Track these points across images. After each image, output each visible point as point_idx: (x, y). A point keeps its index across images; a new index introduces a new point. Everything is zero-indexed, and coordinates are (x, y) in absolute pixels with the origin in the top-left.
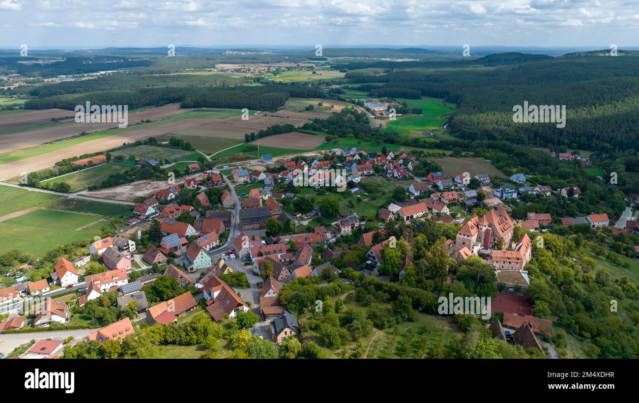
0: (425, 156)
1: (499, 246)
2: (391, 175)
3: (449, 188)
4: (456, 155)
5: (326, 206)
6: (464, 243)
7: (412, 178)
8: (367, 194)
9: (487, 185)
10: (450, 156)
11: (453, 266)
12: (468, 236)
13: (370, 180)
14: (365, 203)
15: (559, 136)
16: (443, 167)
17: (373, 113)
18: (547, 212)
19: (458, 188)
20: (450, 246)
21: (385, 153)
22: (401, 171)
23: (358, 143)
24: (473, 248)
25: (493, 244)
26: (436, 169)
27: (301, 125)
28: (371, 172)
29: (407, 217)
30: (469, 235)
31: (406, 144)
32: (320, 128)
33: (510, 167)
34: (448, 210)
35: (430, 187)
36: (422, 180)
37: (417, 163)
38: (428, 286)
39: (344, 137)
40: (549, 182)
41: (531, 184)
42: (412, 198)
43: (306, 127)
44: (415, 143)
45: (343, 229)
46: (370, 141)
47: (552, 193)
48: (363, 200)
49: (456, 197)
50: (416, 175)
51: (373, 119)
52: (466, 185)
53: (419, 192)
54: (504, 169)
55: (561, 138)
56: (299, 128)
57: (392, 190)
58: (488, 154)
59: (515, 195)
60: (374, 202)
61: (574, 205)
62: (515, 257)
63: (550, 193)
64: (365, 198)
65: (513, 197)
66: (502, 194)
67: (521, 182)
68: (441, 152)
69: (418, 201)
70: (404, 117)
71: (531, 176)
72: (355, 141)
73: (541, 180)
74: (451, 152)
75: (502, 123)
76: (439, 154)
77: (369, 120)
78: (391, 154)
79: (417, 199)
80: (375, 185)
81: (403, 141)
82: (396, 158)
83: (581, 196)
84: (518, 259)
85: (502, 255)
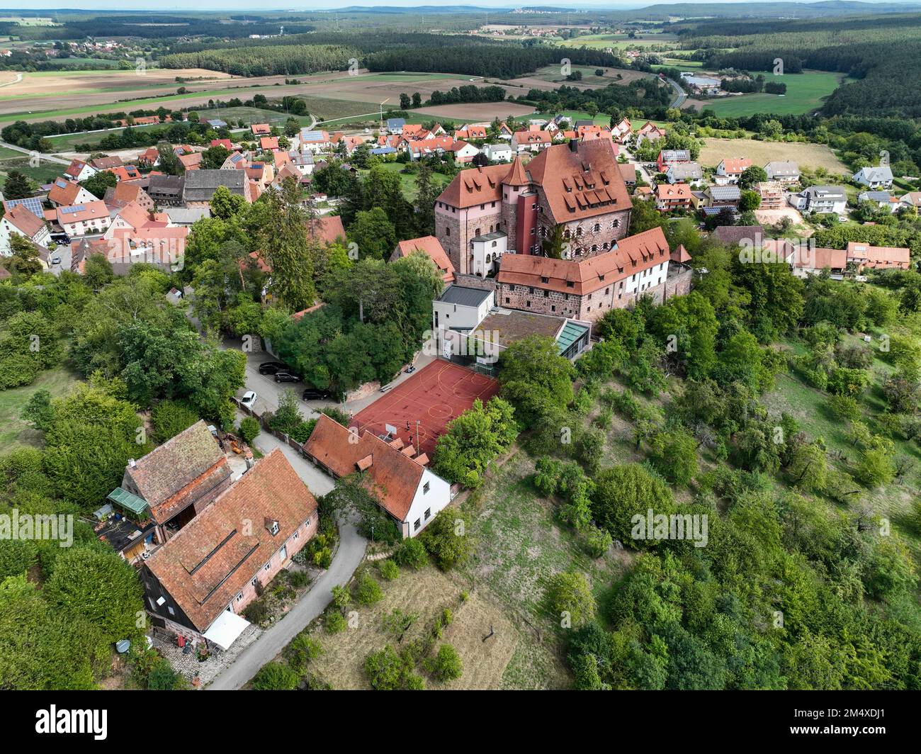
6: (448, 231)
12: (454, 210)
17: (690, 89)
18: (905, 245)
25: (541, 243)
30: (453, 205)
36: (644, 167)
41: (900, 190)
43: (532, 96)
50: (639, 158)
51: (684, 98)
52: (736, 182)
56: (520, 97)
59: (839, 207)
62: (563, 276)
65: (834, 210)
66: (808, 201)
84: (570, 284)
85: (528, 269)
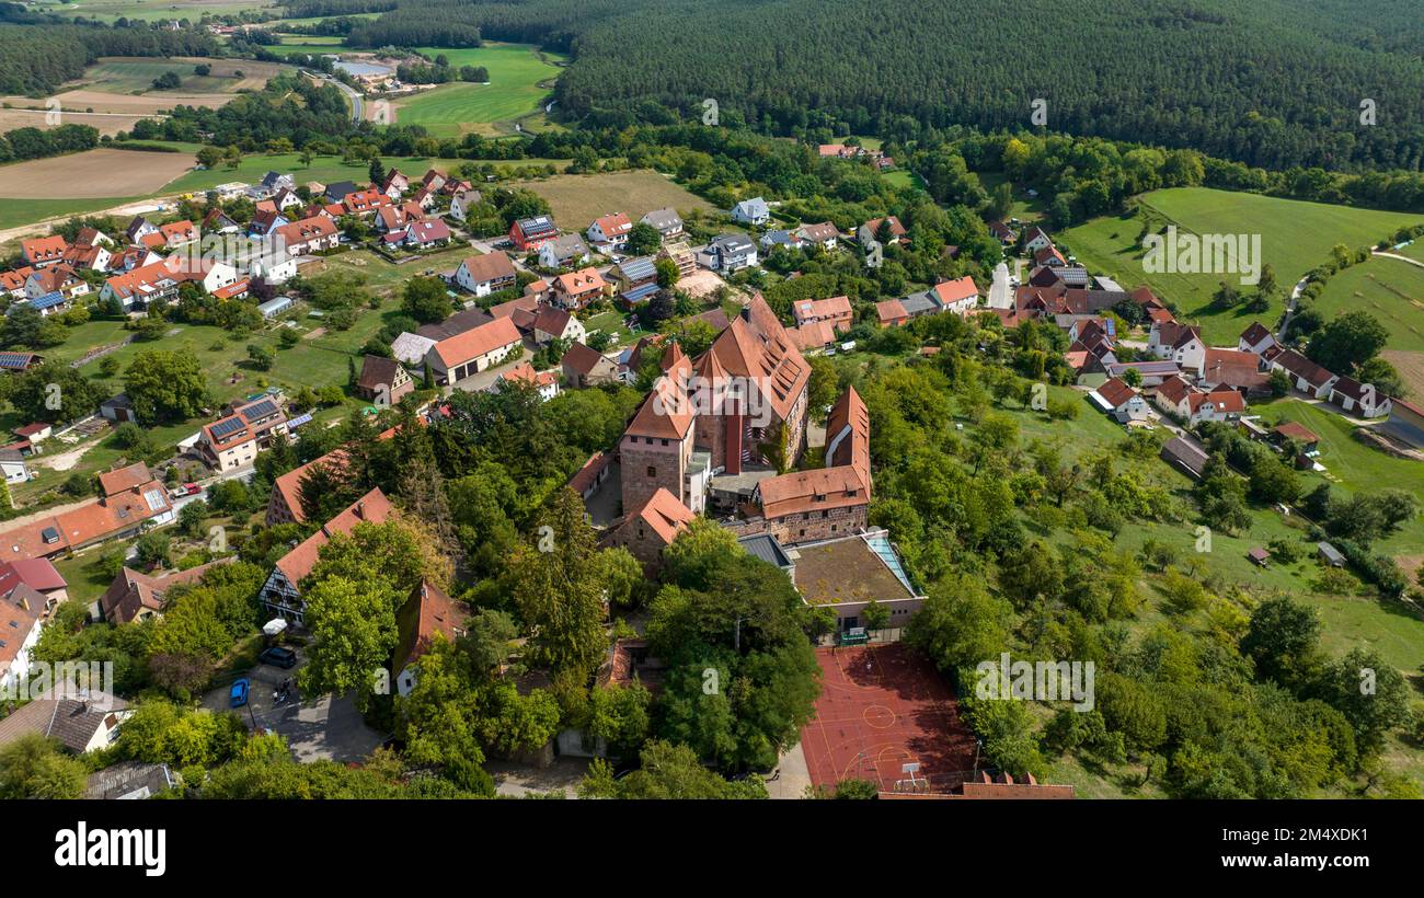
0: (499, 178)
1: (777, 453)
2: (400, 243)
3: (576, 262)
4: (582, 166)
5: (150, 384)
6: (651, 471)
7: (463, 244)
8: (320, 314)
9: (677, 239)
10: (569, 171)
11: (622, 583)
12: (665, 442)
13: (329, 266)
14: (315, 344)
15: (810, 108)
16: (551, 203)
17: (358, 86)
18: (839, 293)
19: (599, 258)
20: (602, 478)
21: (381, 180)
22: (429, 225)
23: (303, 161)
24: (687, 481)
25: (753, 447)
26: (534, 210)
27: (128, 129)
28: (334, 240)
29: (457, 370)
30: (665, 435)
31: (446, 153)
32: (188, 131)
33: (723, 184)
34: (581, 329)
35: (519, 264)
36: (495, 247)
37: (475, 197)
38: (532, 723)
39: (261, 151)
40: (827, 212)
41: (784, 223)
42: (469, 304)
43: (143, 131)
44: (471, 147)
45: (224, 458)
46: (339, 153)
47: (840, 241)
48: (305, 337)
49: (599, 283)
50: (477, 235)
51: (361, 101)
52: (622, 246)
53: (488, 285)
54: (711, 191)
55: (816, 113)
56: (121, 136)
57: (402, 290)
58: (665, 159)
59: (752, 259)
60: (343, 338)
61: (898, 266)
62: (841, 488)
63: (834, 241)
64: (312, 328)
65: (749, 263)
66: (721, 259)
67: (760, 222)
68: (542, 163)
69: (488, 313)
70: (443, 91)
71: (778, 204)
72: (293, 158)
73: (805, 210)
74: (569, 163)
75: (684, 87)
76: (536, 168)
77: (347, 103)
78: (397, 180)
79: (485, 306)
80: (347, 279)
81: (436, 145)
82: (415, 192)
83: (905, 241)
84: (852, 494)
85: (797, 491)
